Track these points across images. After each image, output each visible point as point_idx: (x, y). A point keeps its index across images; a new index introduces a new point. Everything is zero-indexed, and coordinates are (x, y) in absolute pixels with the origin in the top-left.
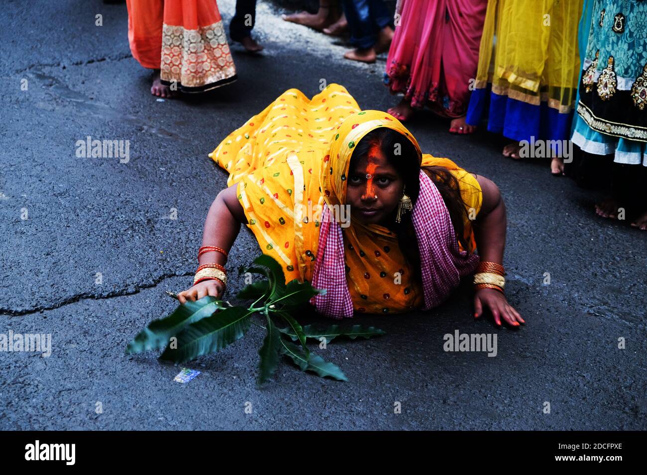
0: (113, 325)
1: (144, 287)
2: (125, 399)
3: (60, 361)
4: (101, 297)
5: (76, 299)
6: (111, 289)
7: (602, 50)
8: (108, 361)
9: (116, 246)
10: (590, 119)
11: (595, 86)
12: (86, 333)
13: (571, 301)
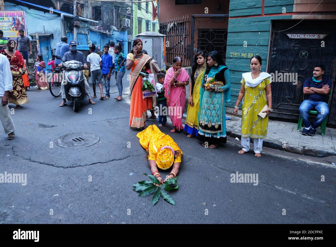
0: (119, 165)
1: (125, 158)
2: (121, 178)
3: (110, 171)
4: (117, 160)
5: (113, 160)
6: (119, 159)
7: (203, 118)
8: (118, 171)
9: (120, 151)
10: (201, 129)
11: (202, 124)
12: (114, 166)
13: (198, 160)
